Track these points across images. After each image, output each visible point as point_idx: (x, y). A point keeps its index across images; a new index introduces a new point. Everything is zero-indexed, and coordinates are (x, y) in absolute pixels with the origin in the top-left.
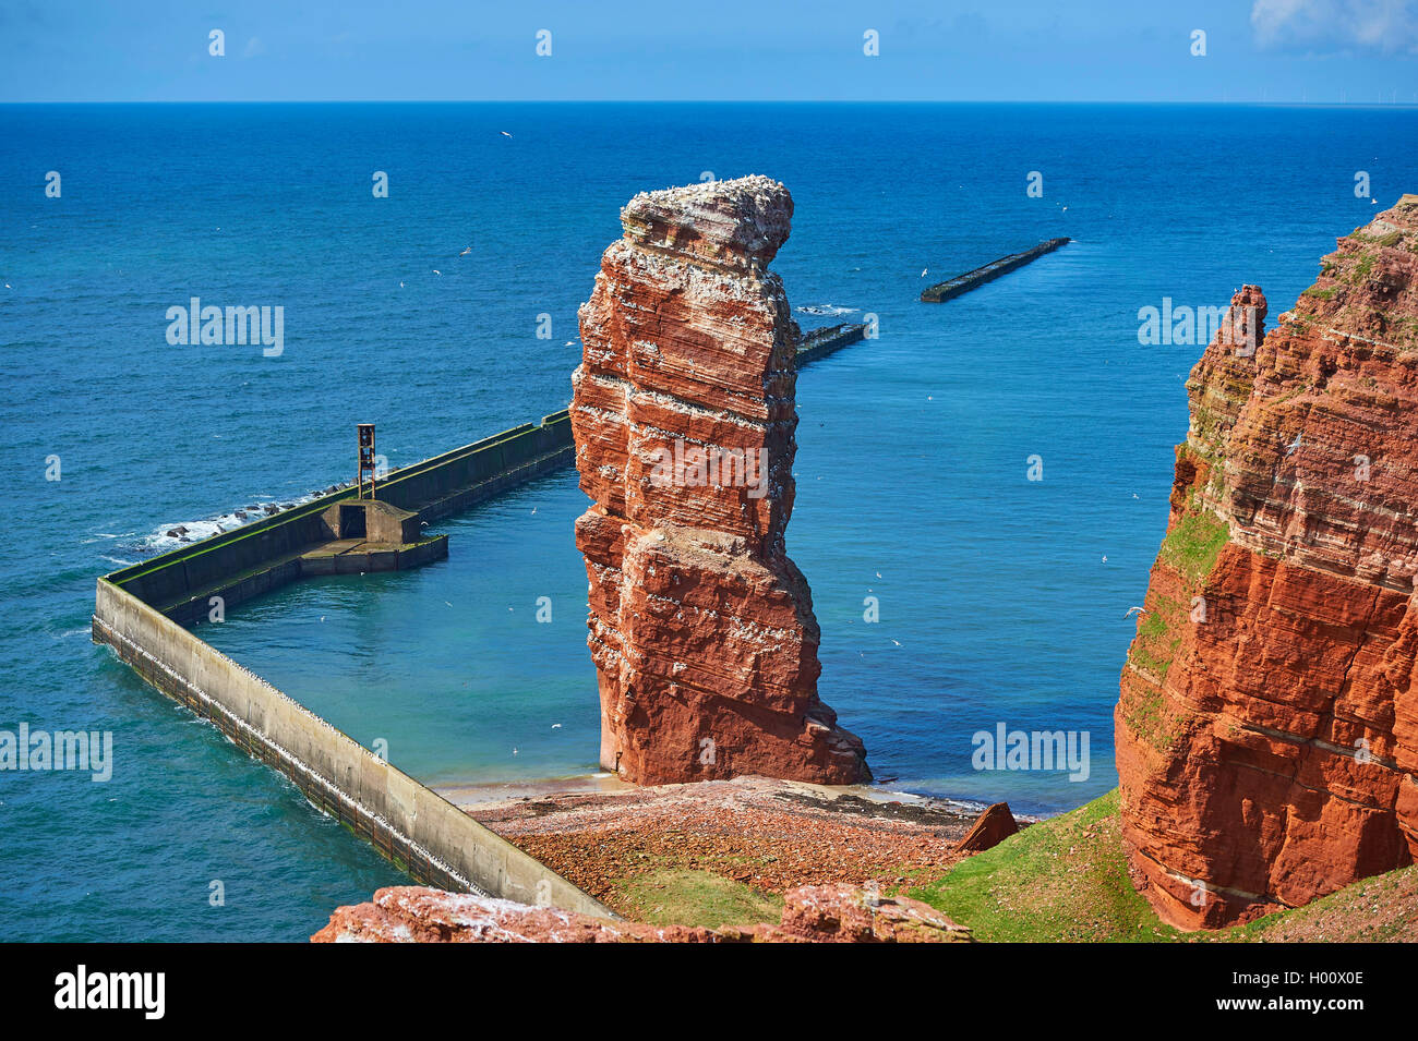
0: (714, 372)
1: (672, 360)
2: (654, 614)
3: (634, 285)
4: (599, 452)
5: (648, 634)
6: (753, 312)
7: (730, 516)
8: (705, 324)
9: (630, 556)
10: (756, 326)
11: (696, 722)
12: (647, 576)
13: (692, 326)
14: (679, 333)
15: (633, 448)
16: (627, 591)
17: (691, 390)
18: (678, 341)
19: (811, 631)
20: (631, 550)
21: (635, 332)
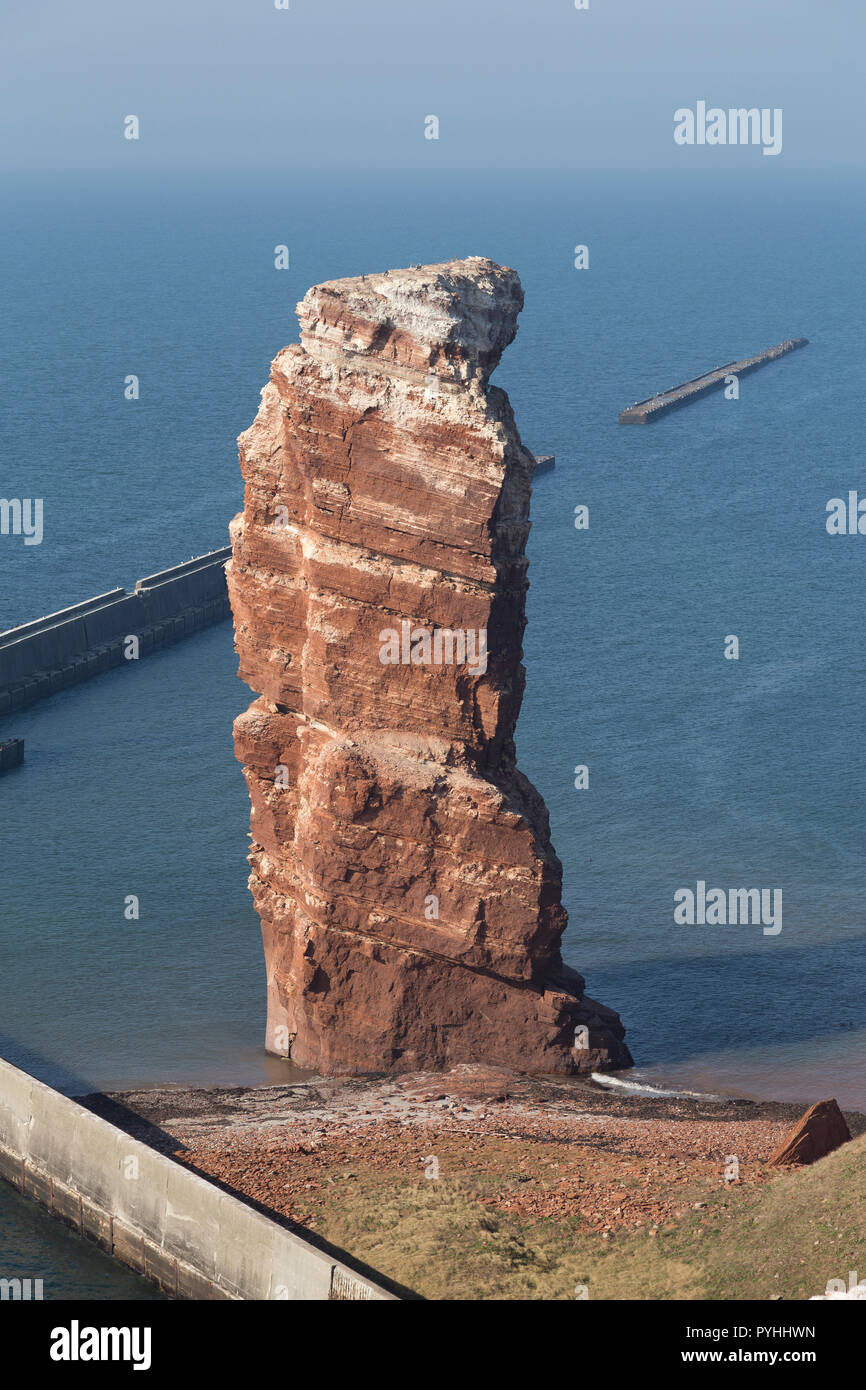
0: (424, 520)
1: (366, 504)
2: (342, 845)
3: (316, 402)
4: (265, 630)
5: (335, 873)
6: (476, 439)
7: (444, 715)
8: (410, 457)
9: (308, 769)
10: (481, 457)
11: (399, 992)
12: (333, 796)
13: (394, 458)
14: (376, 467)
15: (313, 624)
16: (304, 818)
17: (392, 544)
18: (375, 478)
19: (553, 872)
20: (311, 760)
21: (317, 466)
